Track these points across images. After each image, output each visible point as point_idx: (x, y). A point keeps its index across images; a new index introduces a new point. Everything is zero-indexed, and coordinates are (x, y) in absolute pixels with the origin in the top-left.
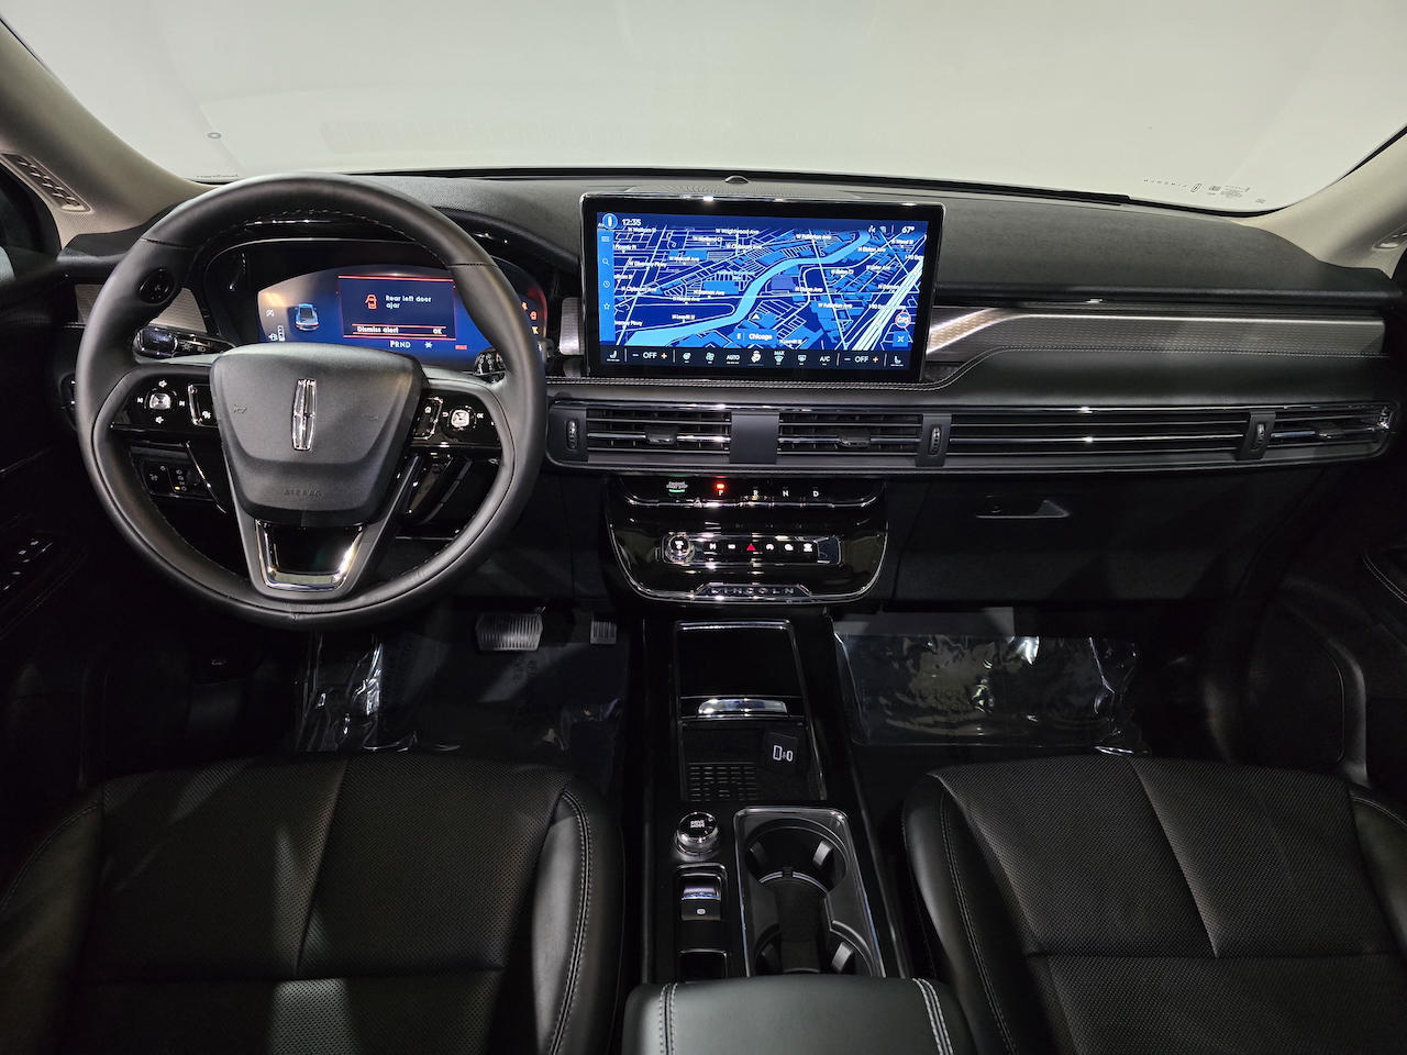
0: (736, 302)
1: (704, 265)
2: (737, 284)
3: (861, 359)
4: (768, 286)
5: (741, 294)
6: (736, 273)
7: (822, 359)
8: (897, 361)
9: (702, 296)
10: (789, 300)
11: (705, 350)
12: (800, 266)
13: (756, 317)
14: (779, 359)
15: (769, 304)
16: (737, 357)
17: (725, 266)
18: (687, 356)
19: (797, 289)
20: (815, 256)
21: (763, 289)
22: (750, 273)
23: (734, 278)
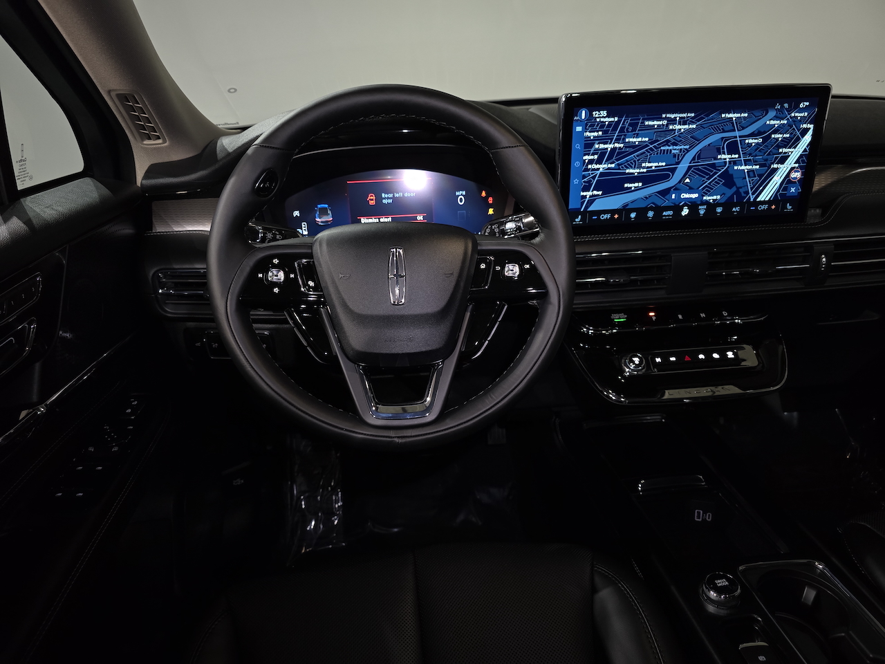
0: (673, 171)
1: (651, 143)
2: (675, 156)
3: (763, 207)
4: (699, 156)
5: (678, 163)
6: (675, 147)
7: (734, 209)
8: (789, 207)
9: (648, 167)
10: (713, 166)
11: (646, 209)
12: (722, 138)
13: (688, 180)
14: (702, 212)
15: (698, 170)
16: (670, 213)
17: (667, 143)
18: (633, 215)
19: (719, 157)
20: (734, 130)
21: (694, 159)
22: (685, 147)
23: (673, 151)
